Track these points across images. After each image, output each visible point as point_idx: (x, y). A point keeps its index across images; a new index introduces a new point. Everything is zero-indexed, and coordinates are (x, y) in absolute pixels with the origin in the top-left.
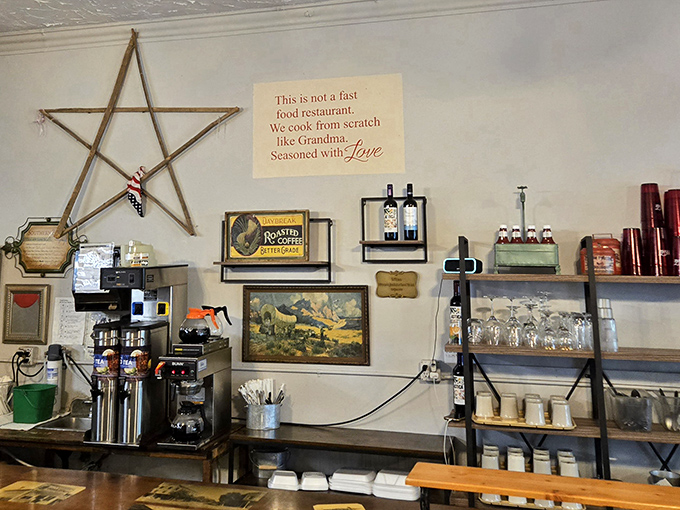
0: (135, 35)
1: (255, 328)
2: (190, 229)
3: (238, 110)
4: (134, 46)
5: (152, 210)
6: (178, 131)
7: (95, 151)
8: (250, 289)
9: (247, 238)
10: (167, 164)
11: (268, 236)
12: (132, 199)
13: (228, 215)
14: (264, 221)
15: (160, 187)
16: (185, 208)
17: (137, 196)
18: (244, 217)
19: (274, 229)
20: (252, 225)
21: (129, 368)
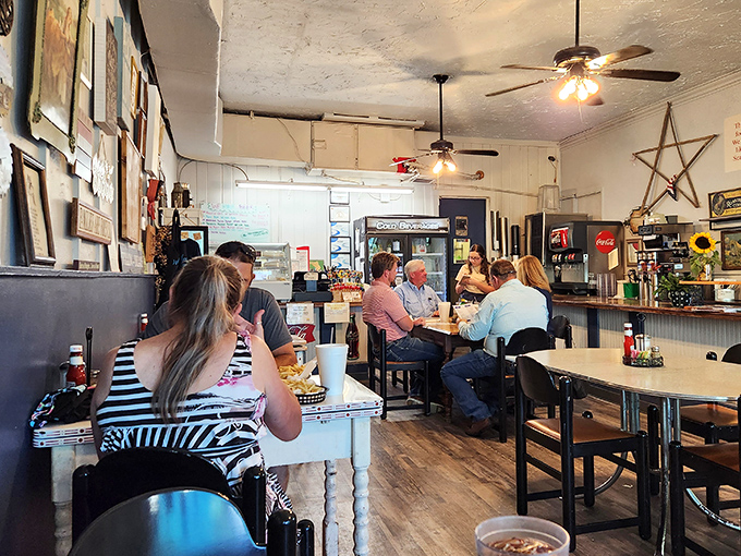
0: (670, 105)
1: (727, 253)
2: (697, 205)
3: (715, 136)
4: (668, 115)
5: (681, 197)
6: (689, 151)
7: (655, 169)
8: (725, 232)
9: (720, 207)
10: (685, 171)
11: (729, 204)
12: (670, 194)
13: (710, 195)
14: (726, 196)
15: (683, 185)
16: (694, 194)
17: (674, 191)
18: (717, 195)
19: (731, 200)
20: (721, 199)
21: (649, 268)
